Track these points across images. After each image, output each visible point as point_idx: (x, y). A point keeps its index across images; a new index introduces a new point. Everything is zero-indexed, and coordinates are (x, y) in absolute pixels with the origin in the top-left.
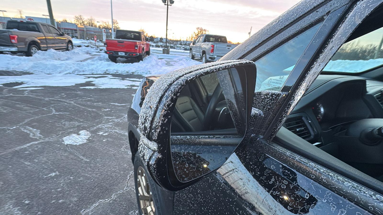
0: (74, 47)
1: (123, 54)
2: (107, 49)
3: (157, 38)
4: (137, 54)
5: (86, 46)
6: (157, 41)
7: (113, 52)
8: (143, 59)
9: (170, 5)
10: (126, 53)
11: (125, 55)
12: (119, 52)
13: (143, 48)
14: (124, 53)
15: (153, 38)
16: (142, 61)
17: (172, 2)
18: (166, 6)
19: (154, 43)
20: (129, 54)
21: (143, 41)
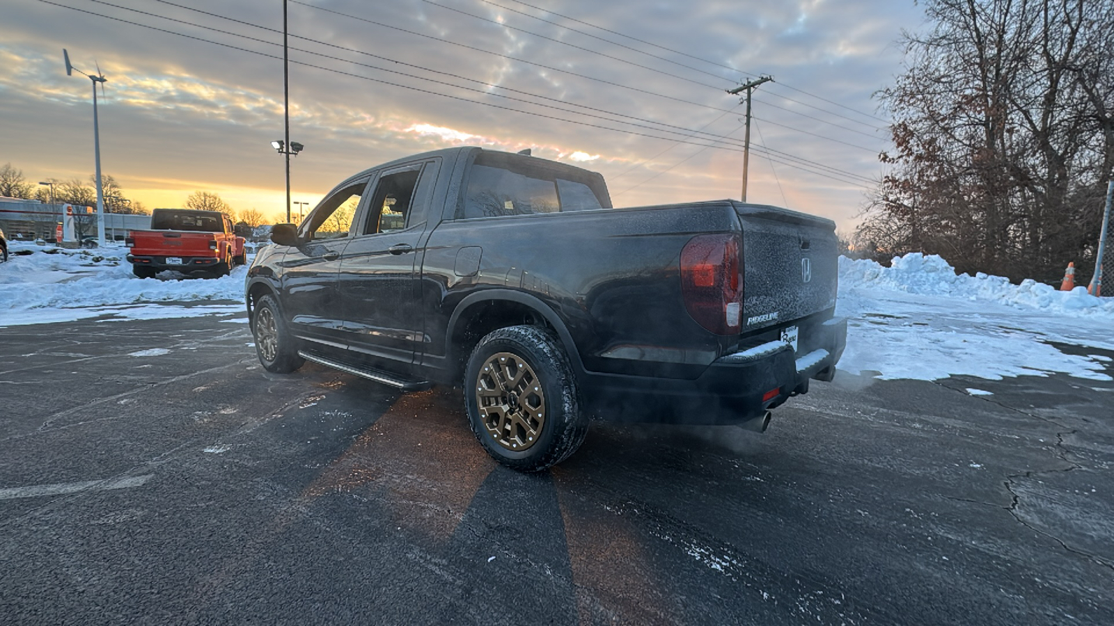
0: (9, 256)
1: (180, 262)
2: (133, 252)
3: (262, 227)
4: (216, 260)
5: (47, 253)
6: (260, 237)
7: (151, 257)
8: (231, 272)
9: (293, 153)
10: (185, 259)
11: (183, 263)
12: (169, 257)
13: (230, 247)
14: (181, 259)
15: (250, 228)
16: (228, 274)
17: (298, 147)
18: (284, 155)
19: (251, 241)
20: (196, 261)
21: (226, 233)
